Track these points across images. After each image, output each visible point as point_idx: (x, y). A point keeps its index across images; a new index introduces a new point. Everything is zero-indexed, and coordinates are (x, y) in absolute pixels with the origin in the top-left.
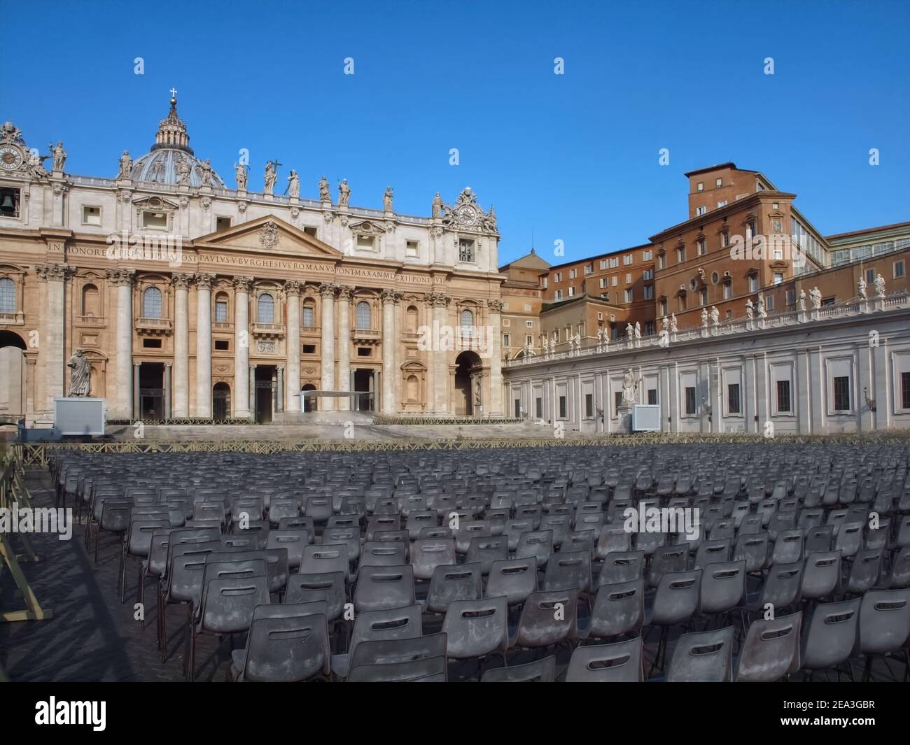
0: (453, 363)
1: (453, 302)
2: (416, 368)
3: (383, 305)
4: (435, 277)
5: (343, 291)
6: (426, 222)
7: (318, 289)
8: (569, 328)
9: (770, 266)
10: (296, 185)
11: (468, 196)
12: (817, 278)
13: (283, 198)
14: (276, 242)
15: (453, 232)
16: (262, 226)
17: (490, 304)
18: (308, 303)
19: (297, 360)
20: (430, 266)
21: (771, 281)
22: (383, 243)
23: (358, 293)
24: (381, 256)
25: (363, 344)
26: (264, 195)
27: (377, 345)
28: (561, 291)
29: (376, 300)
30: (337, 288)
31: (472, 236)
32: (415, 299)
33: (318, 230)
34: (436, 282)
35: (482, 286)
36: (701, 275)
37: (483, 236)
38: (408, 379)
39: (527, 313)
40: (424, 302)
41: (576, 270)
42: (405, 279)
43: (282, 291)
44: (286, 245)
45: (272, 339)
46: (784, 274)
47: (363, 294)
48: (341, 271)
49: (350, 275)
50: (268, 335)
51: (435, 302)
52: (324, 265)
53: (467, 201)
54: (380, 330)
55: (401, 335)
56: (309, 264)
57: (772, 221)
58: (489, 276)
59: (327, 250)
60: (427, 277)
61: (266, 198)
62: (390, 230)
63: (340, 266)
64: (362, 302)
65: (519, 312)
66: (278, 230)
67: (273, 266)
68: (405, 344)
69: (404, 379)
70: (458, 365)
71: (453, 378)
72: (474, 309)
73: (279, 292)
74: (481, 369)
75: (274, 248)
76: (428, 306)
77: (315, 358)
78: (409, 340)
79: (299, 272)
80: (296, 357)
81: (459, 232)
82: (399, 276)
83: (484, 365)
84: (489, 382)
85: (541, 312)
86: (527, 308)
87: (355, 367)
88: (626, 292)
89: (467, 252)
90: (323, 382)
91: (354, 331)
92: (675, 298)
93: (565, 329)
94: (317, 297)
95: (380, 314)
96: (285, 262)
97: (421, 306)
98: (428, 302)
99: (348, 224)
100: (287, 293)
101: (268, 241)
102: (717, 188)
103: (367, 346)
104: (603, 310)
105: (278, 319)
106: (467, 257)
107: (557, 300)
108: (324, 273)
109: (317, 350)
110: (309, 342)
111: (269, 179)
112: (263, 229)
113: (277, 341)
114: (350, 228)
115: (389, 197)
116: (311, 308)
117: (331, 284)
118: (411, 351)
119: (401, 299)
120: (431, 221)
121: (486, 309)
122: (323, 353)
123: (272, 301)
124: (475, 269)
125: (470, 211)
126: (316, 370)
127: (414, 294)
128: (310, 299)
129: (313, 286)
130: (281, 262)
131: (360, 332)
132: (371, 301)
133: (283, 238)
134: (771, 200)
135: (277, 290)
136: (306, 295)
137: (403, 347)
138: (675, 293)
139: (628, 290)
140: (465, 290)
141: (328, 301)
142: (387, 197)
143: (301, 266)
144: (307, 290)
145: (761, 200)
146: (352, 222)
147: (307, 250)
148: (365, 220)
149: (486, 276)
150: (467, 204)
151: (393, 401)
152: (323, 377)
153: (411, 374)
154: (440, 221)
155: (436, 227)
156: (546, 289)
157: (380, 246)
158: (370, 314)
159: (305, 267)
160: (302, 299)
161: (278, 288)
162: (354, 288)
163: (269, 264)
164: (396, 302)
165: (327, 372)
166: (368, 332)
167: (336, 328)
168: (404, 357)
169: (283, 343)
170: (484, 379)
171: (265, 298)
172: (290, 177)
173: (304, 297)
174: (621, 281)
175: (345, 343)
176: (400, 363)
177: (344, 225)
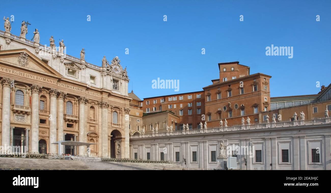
0: (110, 135)
1: (110, 107)
2: (94, 135)
3: (79, 104)
4: (103, 94)
5: (61, 95)
6: (99, 68)
7: (48, 92)
8: (158, 124)
9: (263, 104)
10: (38, 37)
11: (117, 60)
12: (289, 109)
13: (31, 42)
14: (27, 64)
15: (110, 75)
16: (19, 53)
17: (125, 110)
18: (42, 98)
19: (37, 127)
20: (101, 89)
21: (263, 110)
22: (80, 74)
23: (67, 97)
24: (79, 80)
25: (70, 122)
26: (20, 38)
27: (76, 123)
28: (149, 108)
29: (76, 101)
30: (58, 92)
31: (118, 79)
32: (94, 103)
33: (49, 62)
34: (103, 97)
35: (122, 102)
36: (229, 105)
37: (123, 79)
38: (90, 140)
39: (137, 116)
40: (97, 105)
41: (156, 100)
42: (89, 93)
43: (29, 90)
44: (32, 66)
45: (24, 114)
46: (267, 107)
47: (69, 97)
48: (60, 85)
49: (64, 87)
50: (22, 112)
51: (103, 106)
52: (52, 80)
53: (116, 62)
54: (78, 116)
55: (87, 119)
56: (44, 78)
57: (264, 85)
58: (126, 97)
59: (54, 73)
60: (99, 94)
61: (22, 40)
62: (84, 69)
63: (60, 82)
64: (68, 101)
65: (134, 115)
66: (28, 58)
67: (25, 76)
68: (89, 124)
69: (89, 140)
70: (112, 136)
71: (110, 141)
72: (118, 111)
73: (27, 90)
74: (121, 138)
75: (25, 66)
76: (100, 107)
77: (46, 126)
78: (92, 122)
79: (40, 81)
80: (37, 125)
81: (113, 76)
82: (87, 92)
83: (123, 137)
84: (124, 144)
85: (143, 116)
86: (137, 114)
87: (66, 133)
88: (180, 111)
89: (115, 86)
90: (51, 139)
91: (66, 115)
92: (215, 113)
93: (156, 124)
94: (47, 96)
95: (78, 108)
96: (31, 75)
97: (96, 107)
98: (100, 105)
99: (64, 62)
100: (32, 92)
101: (23, 62)
102: (231, 71)
103: (71, 123)
104: (173, 117)
105: (27, 104)
106: (116, 88)
107: (147, 112)
108: (52, 84)
109: (47, 122)
110: (43, 118)
111: (23, 30)
112: (20, 55)
113: (26, 116)
114: (65, 64)
115: (83, 53)
116: (44, 101)
117: (56, 90)
118: (91, 128)
119: (88, 102)
120: (101, 69)
121: (124, 112)
122: (51, 125)
123: (23, 94)
124: (119, 93)
125: (118, 67)
126: (46, 132)
127: (94, 101)
128: (43, 96)
129: (46, 90)
130: (30, 75)
131: (69, 116)
132: (73, 102)
133: (31, 62)
134: (264, 77)
135: (26, 89)
136: (42, 94)
137: (88, 125)
138: (216, 112)
139: (181, 110)
140: (115, 102)
141: (54, 99)
142: (82, 53)
143: (41, 78)
144: (43, 91)
145: (260, 76)
146: (65, 61)
147: (43, 71)
148: (72, 62)
149: (124, 97)
150: (116, 64)
151: (84, 150)
152: (51, 136)
153: (91, 138)
154: (106, 69)
155: (104, 71)
156: (142, 107)
157: (78, 75)
158: (73, 108)
159: (42, 79)
160: (40, 96)
161: (27, 88)
162: (66, 94)
163: (23, 75)
164: (86, 103)
165: (53, 134)
166: (72, 116)
167: (57, 112)
168: (88, 130)
169: (29, 117)
170: (122, 143)
171: (20, 93)
172: (35, 32)
173: (41, 95)
174: (178, 106)
175: (61, 121)
176: (87, 133)
177: (62, 62)
